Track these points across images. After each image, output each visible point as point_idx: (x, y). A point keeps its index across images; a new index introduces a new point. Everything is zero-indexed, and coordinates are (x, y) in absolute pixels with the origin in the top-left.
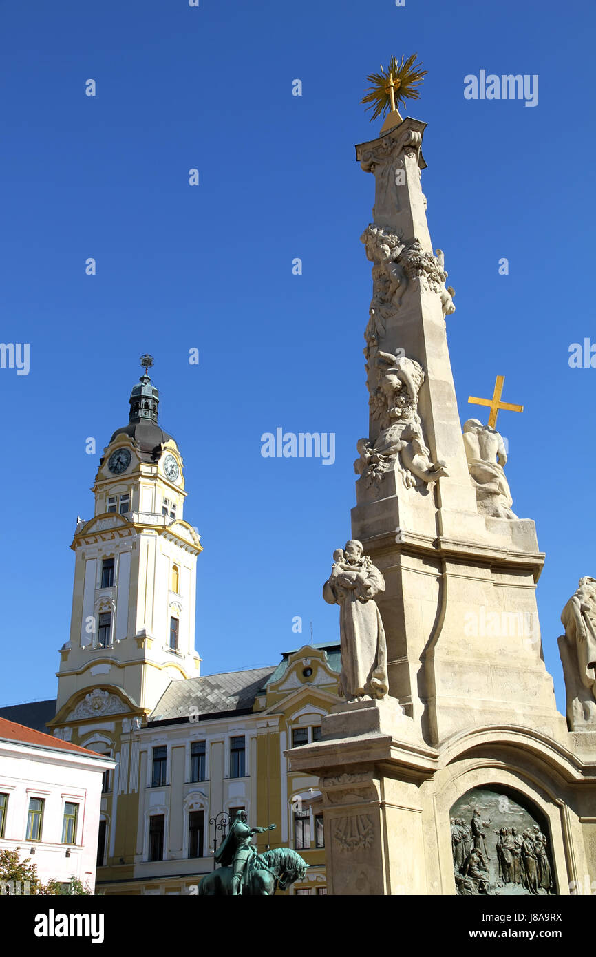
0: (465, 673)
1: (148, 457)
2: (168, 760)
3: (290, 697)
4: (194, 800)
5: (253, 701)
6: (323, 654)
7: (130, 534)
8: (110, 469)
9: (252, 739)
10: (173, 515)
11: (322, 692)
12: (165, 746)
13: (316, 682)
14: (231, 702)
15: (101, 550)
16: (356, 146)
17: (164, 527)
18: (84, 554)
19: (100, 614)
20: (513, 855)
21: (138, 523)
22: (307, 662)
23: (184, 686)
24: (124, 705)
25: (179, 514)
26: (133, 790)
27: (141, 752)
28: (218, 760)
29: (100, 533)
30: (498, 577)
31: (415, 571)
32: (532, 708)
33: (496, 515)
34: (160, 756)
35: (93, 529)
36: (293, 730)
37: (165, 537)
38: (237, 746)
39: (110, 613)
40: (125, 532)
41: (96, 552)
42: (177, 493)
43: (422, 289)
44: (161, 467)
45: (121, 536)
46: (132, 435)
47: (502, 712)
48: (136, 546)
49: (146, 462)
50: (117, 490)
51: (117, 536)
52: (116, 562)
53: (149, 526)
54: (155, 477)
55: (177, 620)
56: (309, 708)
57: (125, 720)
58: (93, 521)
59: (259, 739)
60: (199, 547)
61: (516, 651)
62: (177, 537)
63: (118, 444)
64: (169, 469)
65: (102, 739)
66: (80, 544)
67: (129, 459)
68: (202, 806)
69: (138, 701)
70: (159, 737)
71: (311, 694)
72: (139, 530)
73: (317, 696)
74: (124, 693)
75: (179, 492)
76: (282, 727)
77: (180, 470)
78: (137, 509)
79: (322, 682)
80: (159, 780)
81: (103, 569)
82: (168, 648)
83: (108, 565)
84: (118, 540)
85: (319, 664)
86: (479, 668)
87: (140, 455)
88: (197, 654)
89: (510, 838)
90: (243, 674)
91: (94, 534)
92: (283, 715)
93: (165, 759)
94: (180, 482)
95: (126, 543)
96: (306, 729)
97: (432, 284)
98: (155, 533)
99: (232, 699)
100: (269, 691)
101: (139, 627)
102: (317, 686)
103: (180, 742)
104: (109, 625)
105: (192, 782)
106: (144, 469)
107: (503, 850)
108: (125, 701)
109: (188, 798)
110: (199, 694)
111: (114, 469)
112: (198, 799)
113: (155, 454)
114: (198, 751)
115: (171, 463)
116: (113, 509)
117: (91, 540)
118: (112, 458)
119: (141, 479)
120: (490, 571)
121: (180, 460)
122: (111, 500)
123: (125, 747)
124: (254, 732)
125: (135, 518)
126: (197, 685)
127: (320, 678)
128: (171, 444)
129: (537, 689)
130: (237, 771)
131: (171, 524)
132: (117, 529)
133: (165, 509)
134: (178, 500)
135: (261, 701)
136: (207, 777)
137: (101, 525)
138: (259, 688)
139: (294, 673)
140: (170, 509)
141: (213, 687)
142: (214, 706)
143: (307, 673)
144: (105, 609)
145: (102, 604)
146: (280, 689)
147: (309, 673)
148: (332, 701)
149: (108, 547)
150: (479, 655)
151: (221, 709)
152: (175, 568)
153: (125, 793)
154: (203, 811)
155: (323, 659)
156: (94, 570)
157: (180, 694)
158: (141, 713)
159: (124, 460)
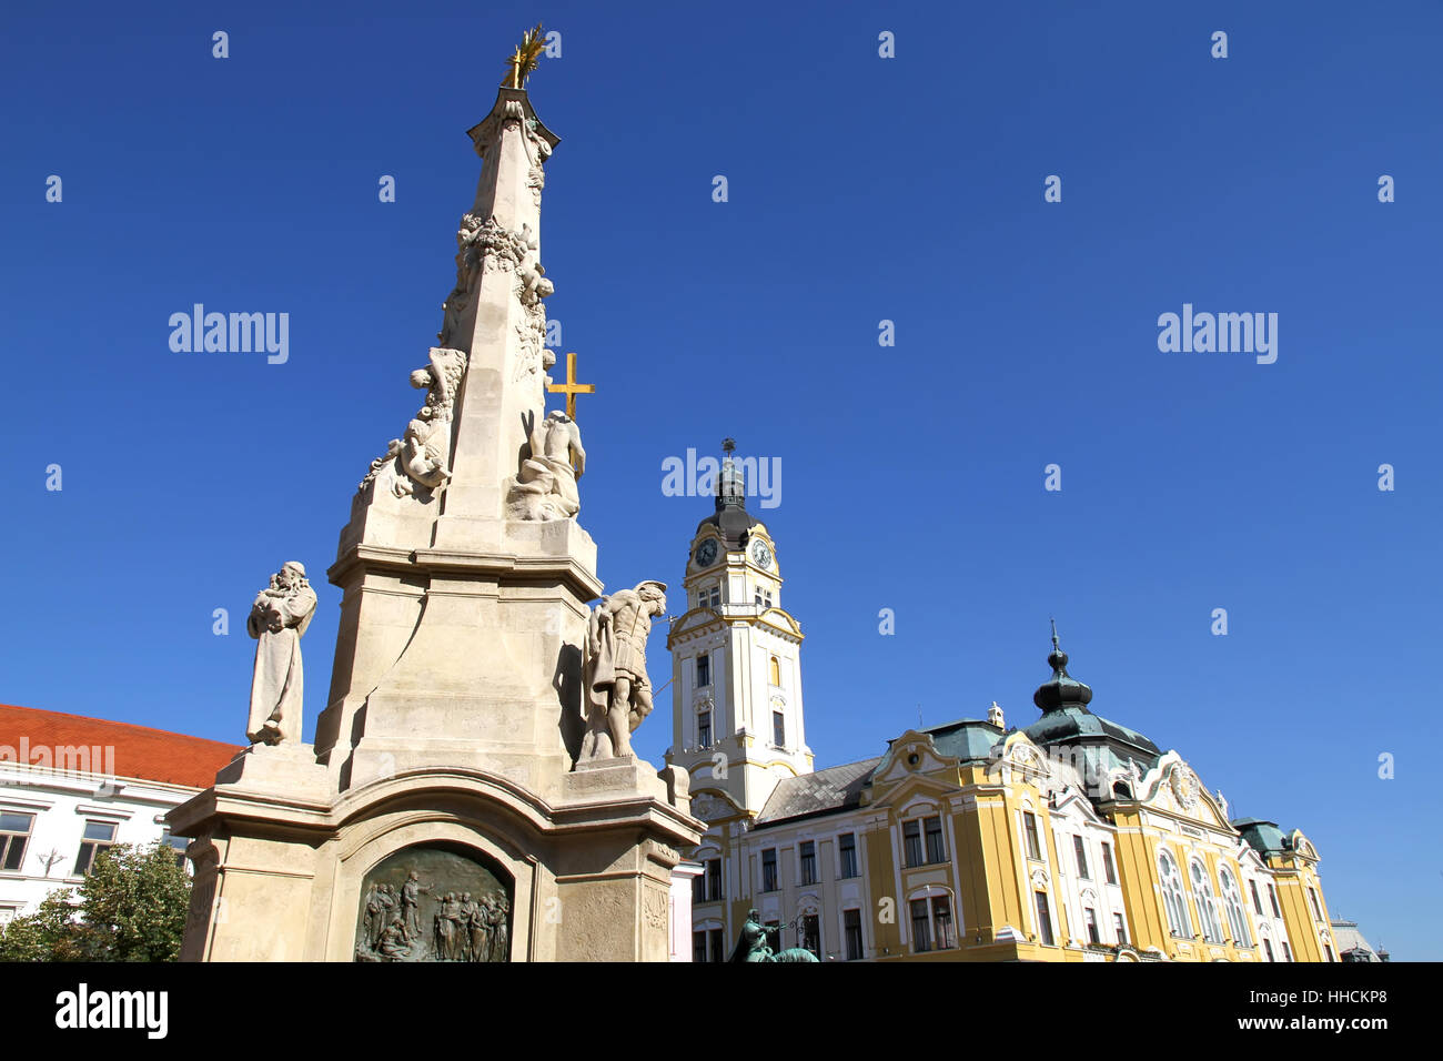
0: (413, 709)
1: (736, 545)
2: (778, 863)
3: (896, 787)
4: (807, 905)
5: (859, 795)
6: (927, 738)
7: (721, 627)
8: (698, 562)
9: (861, 836)
10: (768, 604)
11: (928, 779)
12: (774, 849)
13: (923, 769)
14: (839, 798)
15: (694, 648)
16: (468, 133)
17: (756, 616)
18: (679, 654)
19: (700, 715)
20: (456, 927)
21: (727, 616)
22: (912, 748)
23: (792, 784)
24: (730, 808)
25: (776, 601)
26: (746, 897)
27: (750, 857)
28: (828, 860)
29: (691, 630)
30: (510, 592)
31: (384, 592)
32: (505, 746)
33: (528, 518)
34: (769, 859)
35: (685, 627)
36: (904, 824)
37: (759, 628)
38: (847, 843)
39: (708, 713)
40: (716, 627)
41: (690, 650)
42: (770, 580)
43: (486, 269)
44: (749, 555)
45: (713, 631)
46: (716, 523)
47: (455, 752)
48: (728, 639)
49: (733, 551)
50: (707, 583)
51: (709, 631)
52: (711, 658)
53: (740, 618)
54: (743, 565)
55: (781, 715)
56: (918, 799)
57: (732, 824)
58: (684, 619)
59: (869, 835)
60: (800, 635)
61: (503, 679)
62: (772, 626)
63: (703, 536)
64: (760, 556)
65: (713, 845)
66: (674, 644)
67: (715, 549)
68: (816, 910)
69: (744, 804)
70: (767, 840)
71: (920, 782)
72: (730, 623)
73: (925, 784)
74: (729, 796)
75: (773, 578)
76: (892, 821)
77: (772, 555)
78: (727, 602)
79: (930, 768)
80: (770, 885)
81: (699, 667)
82: (773, 745)
83: (703, 663)
84: (710, 635)
85: (924, 748)
86: (436, 702)
87: (726, 544)
88: (808, 750)
89: (456, 905)
90: (852, 767)
91: (686, 632)
92: (892, 807)
93: (774, 863)
94: (773, 568)
95: (719, 638)
96: (916, 821)
97: (502, 263)
98: (747, 624)
99: (840, 794)
100: (874, 783)
101: (738, 726)
102: (925, 774)
103: (788, 843)
104: (709, 726)
105: (804, 884)
106: (731, 558)
107: (440, 920)
108: (731, 804)
109: (800, 902)
110: (807, 792)
111: (702, 562)
112: (811, 902)
113: (742, 541)
114: (807, 853)
115: (760, 549)
116: (704, 604)
117: (684, 638)
118: (698, 550)
119: (729, 569)
120: (496, 585)
121: (772, 544)
122: (702, 595)
123: (734, 852)
124: (863, 829)
125: (725, 611)
126: (805, 782)
127: (927, 764)
128: (759, 528)
129: (521, 723)
130: (849, 871)
131: (764, 612)
132: (708, 624)
133: (758, 599)
134: (774, 589)
135: (868, 794)
136: (818, 879)
137: (691, 622)
138: (865, 781)
139: (900, 761)
140: (764, 598)
141: (820, 783)
142: (821, 803)
143: (913, 760)
144: (704, 709)
145: (700, 704)
146: (886, 779)
147: (915, 759)
148: (942, 789)
149: (699, 645)
150: (445, 686)
151: (828, 805)
152: (774, 659)
153: (738, 899)
154: (817, 916)
155: (928, 742)
156: (690, 668)
157: (788, 793)
158: (746, 816)
159: (710, 551)
